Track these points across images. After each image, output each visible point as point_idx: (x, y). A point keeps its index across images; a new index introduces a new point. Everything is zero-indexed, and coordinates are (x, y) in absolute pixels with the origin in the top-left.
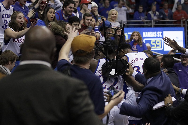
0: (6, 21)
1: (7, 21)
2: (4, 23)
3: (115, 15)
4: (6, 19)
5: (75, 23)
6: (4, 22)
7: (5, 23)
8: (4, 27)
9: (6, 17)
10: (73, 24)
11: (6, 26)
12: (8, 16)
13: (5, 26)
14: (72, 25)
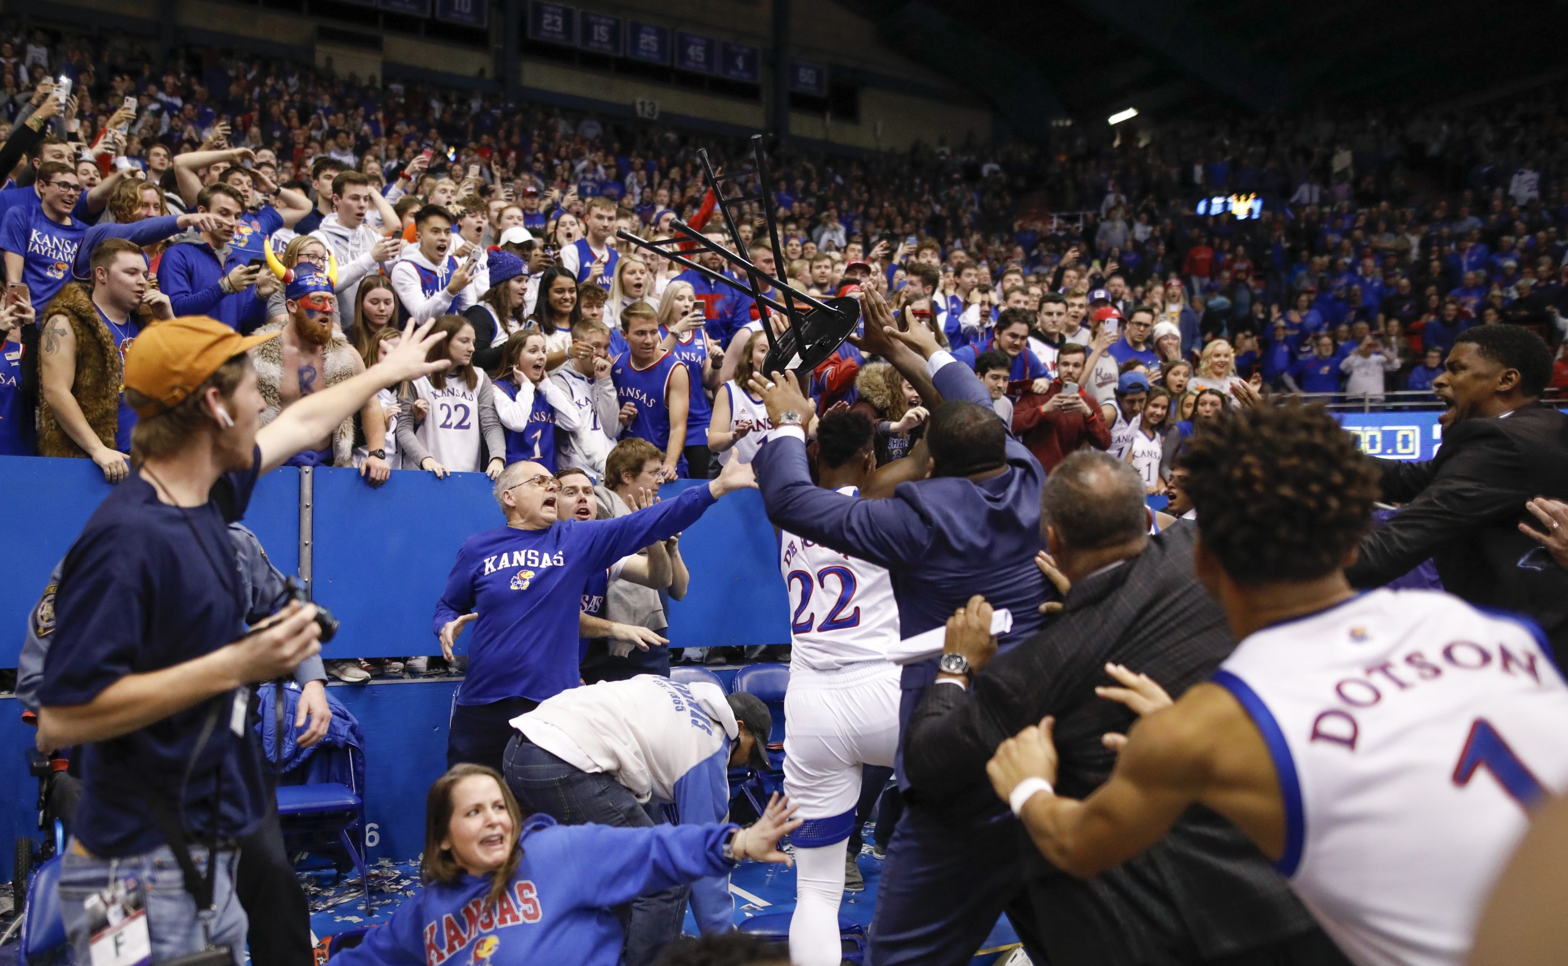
3: (1223, 359)
5: (992, 372)
10: (987, 375)
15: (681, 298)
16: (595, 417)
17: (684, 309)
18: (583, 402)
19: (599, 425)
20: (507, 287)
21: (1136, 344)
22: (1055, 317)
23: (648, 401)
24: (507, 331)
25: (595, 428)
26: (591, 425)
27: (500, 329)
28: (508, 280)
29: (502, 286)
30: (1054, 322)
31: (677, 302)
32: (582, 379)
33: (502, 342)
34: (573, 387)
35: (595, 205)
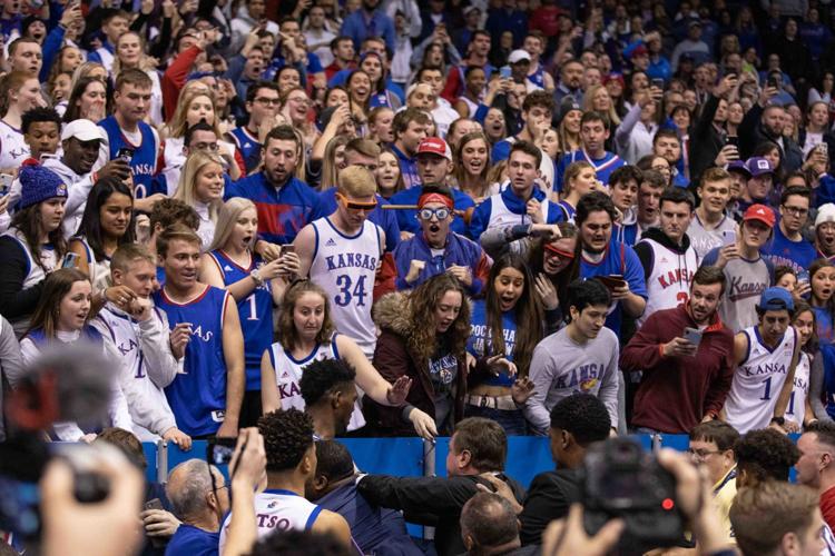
0: (344, 280)
1: (347, 278)
2: (340, 287)
4: (343, 271)
5: (591, 309)
6: (339, 282)
7: (343, 285)
8: (343, 301)
9: (344, 266)
10: (584, 311)
11: (348, 298)
12: (355, 260)
13: (343, 295)
14: (580, 313)
15: (244, 221)
16: (140, 363)
17: (247, 235)
18: (127, 347)
19: (144, 372)
20: (38, 211)
21: (792, 232)
22: (675, 219)
23: (204, 334)
24: (40, 265)
25: (139, 376)
26: (135, 372)
27: (33, 265)
28: (40, 203)
29: (32, 210)
30: (674, 226)
31: (238, 225)
32: (126, 317)
33: (36, 281)
34: (114, 328)
35: (128, 82)
